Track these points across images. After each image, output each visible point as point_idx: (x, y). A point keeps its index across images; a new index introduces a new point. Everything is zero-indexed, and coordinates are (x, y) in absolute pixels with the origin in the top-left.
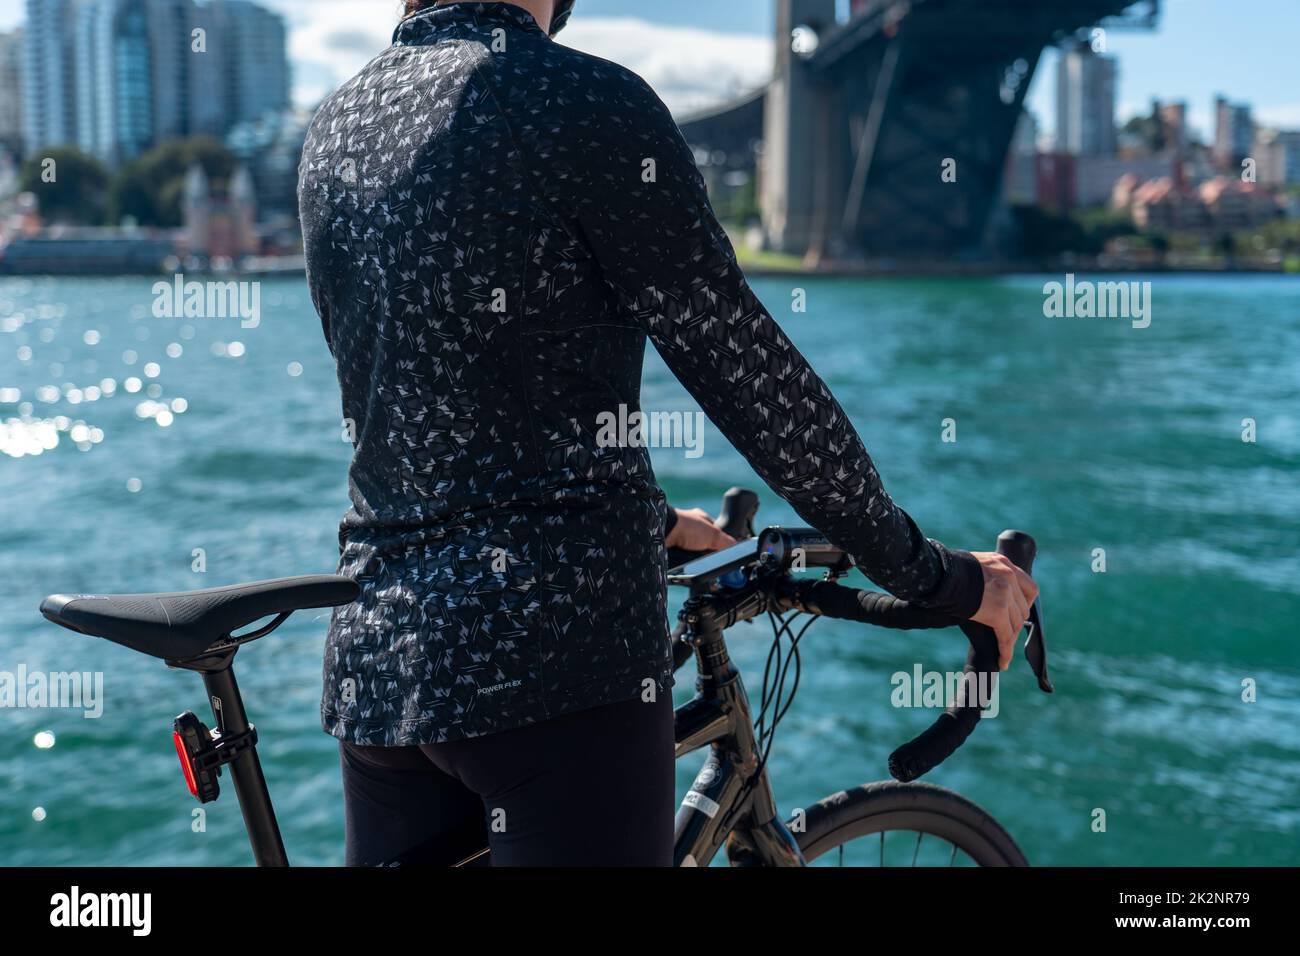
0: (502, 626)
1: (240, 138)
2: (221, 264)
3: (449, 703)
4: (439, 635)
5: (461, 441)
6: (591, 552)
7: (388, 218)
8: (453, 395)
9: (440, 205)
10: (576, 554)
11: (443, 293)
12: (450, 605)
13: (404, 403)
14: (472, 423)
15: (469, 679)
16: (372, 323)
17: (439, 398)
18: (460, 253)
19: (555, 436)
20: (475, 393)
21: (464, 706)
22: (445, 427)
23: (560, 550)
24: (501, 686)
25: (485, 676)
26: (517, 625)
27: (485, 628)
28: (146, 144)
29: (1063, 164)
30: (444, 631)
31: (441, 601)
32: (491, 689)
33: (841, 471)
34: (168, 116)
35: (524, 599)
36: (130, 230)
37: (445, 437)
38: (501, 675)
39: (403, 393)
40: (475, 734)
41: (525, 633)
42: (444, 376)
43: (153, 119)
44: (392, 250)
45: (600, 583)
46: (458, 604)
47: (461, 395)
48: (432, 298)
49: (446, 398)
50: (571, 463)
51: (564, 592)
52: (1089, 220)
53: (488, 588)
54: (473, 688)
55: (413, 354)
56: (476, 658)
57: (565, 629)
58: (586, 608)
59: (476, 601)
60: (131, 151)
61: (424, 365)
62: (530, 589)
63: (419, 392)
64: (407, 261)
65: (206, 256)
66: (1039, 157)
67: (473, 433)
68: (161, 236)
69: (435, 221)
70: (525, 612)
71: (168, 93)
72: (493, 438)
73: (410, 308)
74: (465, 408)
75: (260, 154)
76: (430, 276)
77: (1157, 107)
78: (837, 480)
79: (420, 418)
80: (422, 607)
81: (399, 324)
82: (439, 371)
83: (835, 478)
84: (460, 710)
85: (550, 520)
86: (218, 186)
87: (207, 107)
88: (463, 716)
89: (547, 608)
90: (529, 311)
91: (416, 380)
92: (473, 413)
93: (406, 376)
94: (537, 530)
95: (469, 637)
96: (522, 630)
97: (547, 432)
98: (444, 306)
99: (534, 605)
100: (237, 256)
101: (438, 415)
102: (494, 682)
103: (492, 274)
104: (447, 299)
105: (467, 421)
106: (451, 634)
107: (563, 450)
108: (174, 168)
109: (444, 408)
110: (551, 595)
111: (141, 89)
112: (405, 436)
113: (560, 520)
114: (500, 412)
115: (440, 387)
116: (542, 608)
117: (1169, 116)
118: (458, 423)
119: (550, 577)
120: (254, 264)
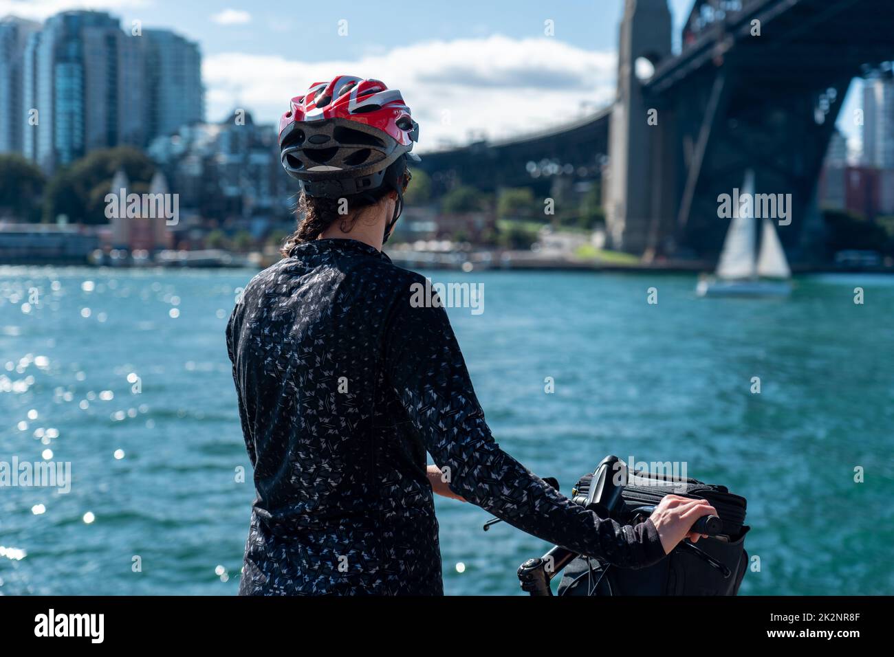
1: (159, 148)
2: (140, 255)
5: (334, 484)
6: (408, 552)
7: (298, 361)
8: (331, 459)
9: (329, 356)
10: (400, 553)
11: (331, 403)
12: (332, 583)
13: (303, 462)
14: (340, 474)
16: (287, 416)
17: (323, 460)
19: (385, 480)
20: (344, 457)
22: (326, 475)
23: (392, 551)
28: (78, 153)
29: (869, 177)
31: (326, 580)
33: (505, 489)
34: (98, 129)
35: (372, 579)
36: (63, 225)
37: (325, 481)
39: (302, 456)
42: (327, 448)
43: (84, 132)
44: (301, 379)
45: (413, 568)
46: (336, 582)
47: (335, 459)
48: (324, 406)
49: (327, 460)
50: (394, 495)
51: (393, 574)
52: (890, 225)
55: (310, 436)
57: (395, 594)
58: (405, 583)
60: (65, 158)
61: (316, 442)
62: (375, 573)
63: (312, 456)
64: (309, 385)
65: (128, 249)
66: (849, 170)
67: (341, 480)
68: (88, 231)
69: (327, 365)
70: (374, 585)
71: (99, 109)
72: (352, 481)
73: (309, 411)
74: (338, 466)
75: (176, 161)
76: (322, 394)
78: (505, 495)
79: (312, 470)
80: (314, 583)
81: (303, 419)
82: (324, 446)
83: (503, 495)
85: (386, 535)
86: (138, 187)
87: (131, 122)
89: (386, 583)
90: (377, 414)
91: (311, 450)
92: (342, 468)
93: (304, 448)
94: (379, 540)
97: (381, 477)
98: (331, 410)
99: (378, 581)
100: (153, 249)
101: (322, 470)
103: (358, 392)
104: (333, 407)
105: (339, 473)
107: (389, 488)
108: (102, 174)
109: (326, 466)
110: (387, 577)
111: (76, 106)
112: (301, 480)
113: (391, 534)
114: (357, 467)
115: (324, 454)
116: (383, 582)
118: (333, 475)
119: (386, 566)
120: (168, 255)
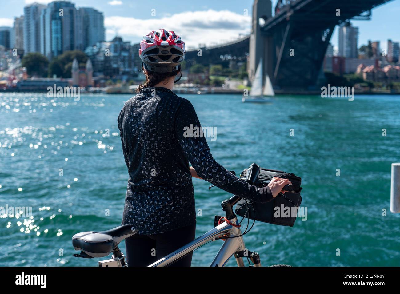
0: (167, 212)
1: (89, 50)
2: (82, 89)
3: (156, 227)
4: (154, 214)
6: (183, 197)
9: (155, 129)
10: (180, 198)
11: (156, 145)
12: (157, 208)
14: (159, 170)
15: (160, 222)
17: (153, 165)
18: (159, 138)
19: (175, 172)
21: (159, 227)
23: (178, 197)
24: (166, 223)
25: (163, 221)
26: (170, 211)
27: (164, 212)
28: (60, 52)
29: (341, 60)
30: (155, 213)
31: (155, 207)
32: (164, 224)
34: (67, 44)
35: (171, 207)
36: (55, 78)
38: (166, 221)
39: (146, 164)
40: (162, 233)
41: (171, 213)
43: (62, 45)
44: (145, 137)
45: (185, 203)
46: (158, 208)
47: (158, 165)
48: (153, 146)
50: (178, 178)
51: (178, 205)
52: (348, 77)
53: (164, 205)
54: (161, 224)
55: (148, 157)
56: (162, 218)
57: (179, 212)
58: (182, 208)
59: (161, 207)
60: (55, 54)
62: (172, 205)
63: (149, 164)
66: (334, 57)
67: (160, 172)
68: (64, 80)
69: (154, 132)
70: (171, 209)
71: (67, 37)
72: (163, 172)
73: (148, 148)
75: (95, 55)
76: (153, 142)
77: (370, 42)
79: (149, 169)
80: (150, 208)
81: (146, 151)
84: (158, 228)
85: (175, 191)
86: (82, 65)
87: (79, 41)
88: (159, 229)
89: (176, 208)
90: (172, 149)
94: (173, 193)
95: (160, 214)
96: (171, 212)
98: (156, 148)
99: (173, 208)
100: (87, 87)
102: (165, 223)
103: (165, 141)
104: (156, 146)
106: (156, 213)
107: (177, 175)
108: (69, 59)
110: (176, 206)
111: (59, 36)
112: (146, 172)
113: (177, 191)
114: (165, 168)
116: (175, 208)
117: (374, 46)
119: (176, 202)
120: (92, 89)
